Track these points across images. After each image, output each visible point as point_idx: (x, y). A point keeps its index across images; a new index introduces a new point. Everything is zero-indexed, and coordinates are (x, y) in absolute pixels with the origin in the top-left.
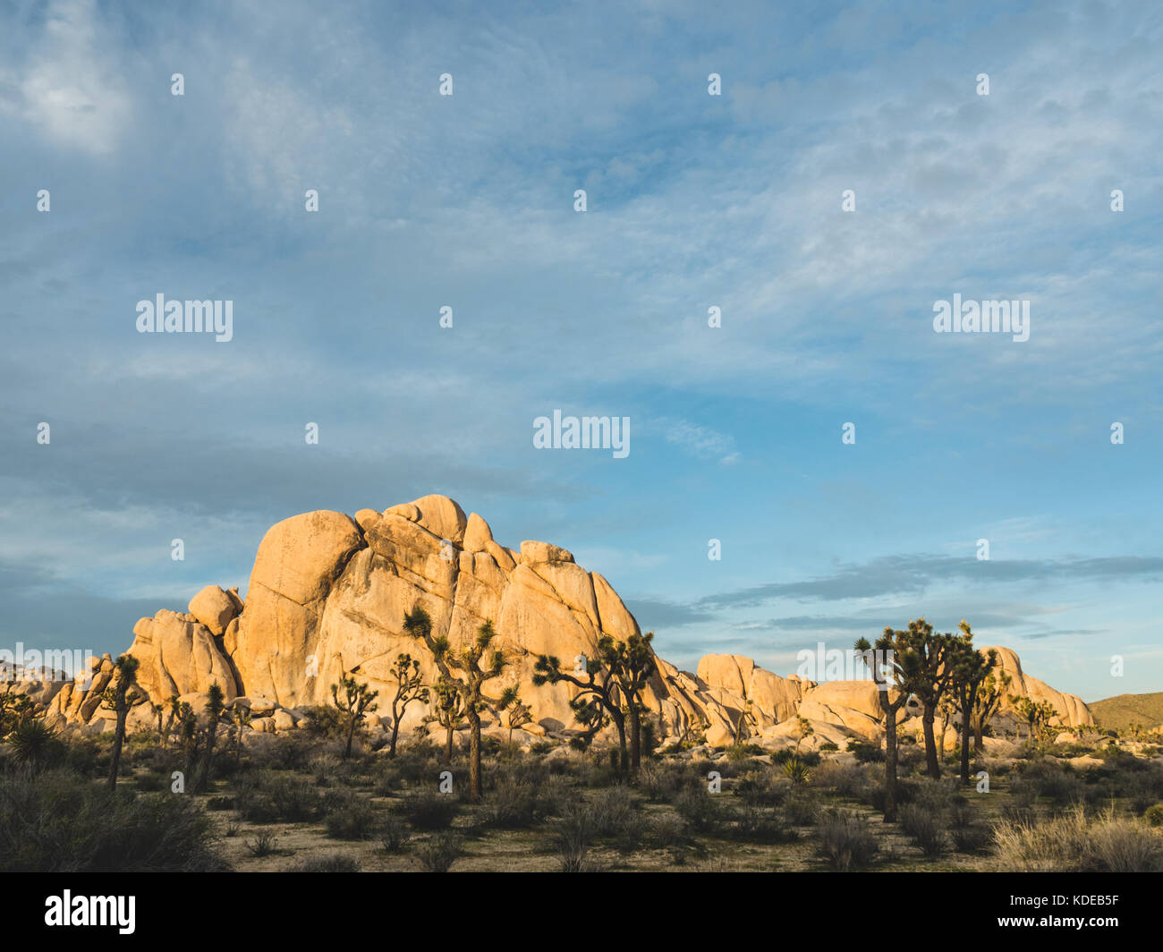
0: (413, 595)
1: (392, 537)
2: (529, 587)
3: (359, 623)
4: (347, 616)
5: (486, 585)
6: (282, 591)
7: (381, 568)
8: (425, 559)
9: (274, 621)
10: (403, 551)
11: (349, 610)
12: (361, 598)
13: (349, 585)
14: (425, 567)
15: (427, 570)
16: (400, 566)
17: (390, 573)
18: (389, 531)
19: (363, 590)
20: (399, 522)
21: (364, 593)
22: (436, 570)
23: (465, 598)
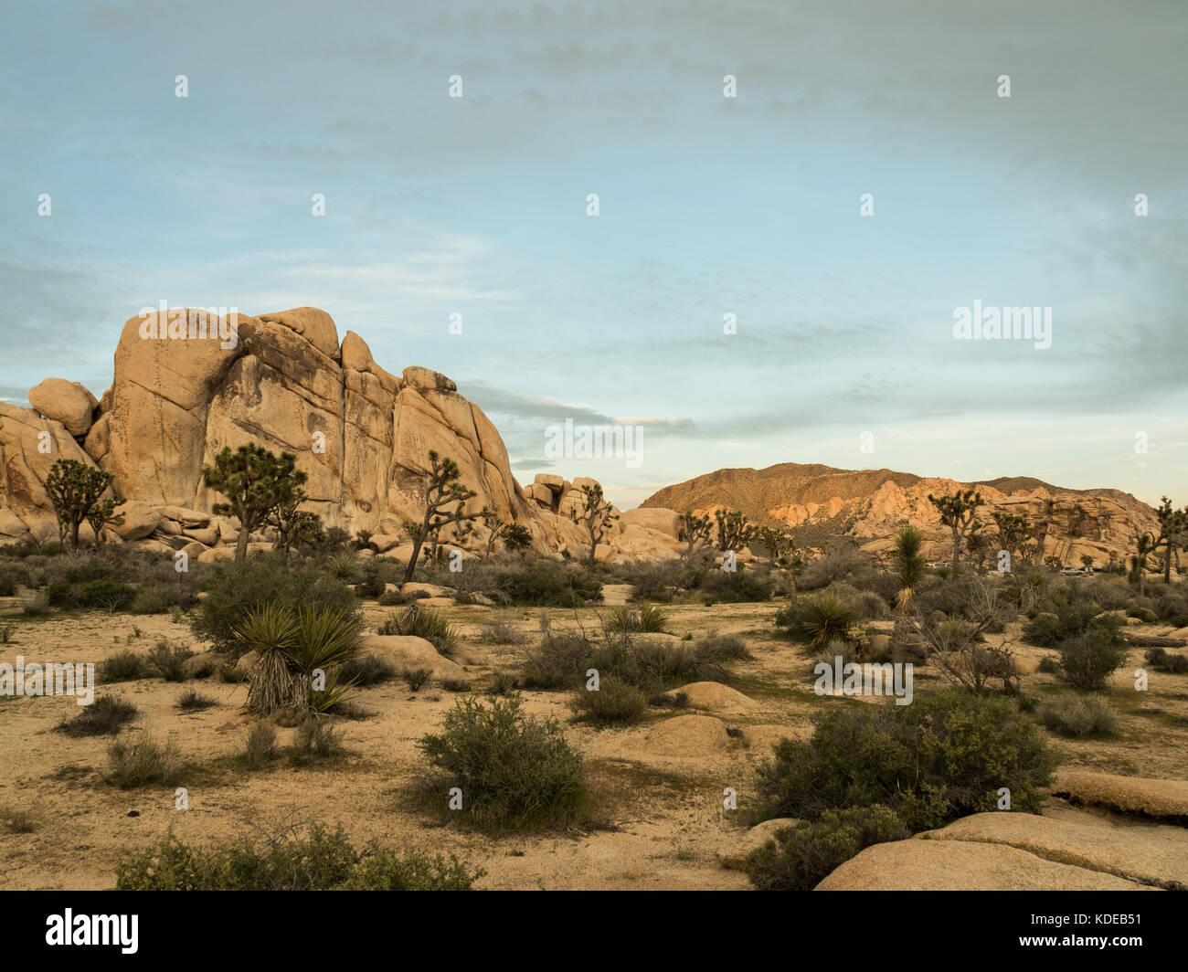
0: (306, 410)
1: (278, 346)
2: (421, 411)
3: (255, 434)
4: (240, 425)
5: (375, 405)
6: (164, 393)
7: (270, 379)
8: (314, 374)
9: (158, 426)
10: (291, 363)
11: (242, 419)
12: (255, 407)
13: (236, 394)
14: (313, 382)
15: (315, 385)
16: (289, 378)
17: (279, 384)
18: (275, 341)
19: (255, 399)
20: (284, 331)
21: (257, 403)
22: (325, 386)
23: (356, 416)
